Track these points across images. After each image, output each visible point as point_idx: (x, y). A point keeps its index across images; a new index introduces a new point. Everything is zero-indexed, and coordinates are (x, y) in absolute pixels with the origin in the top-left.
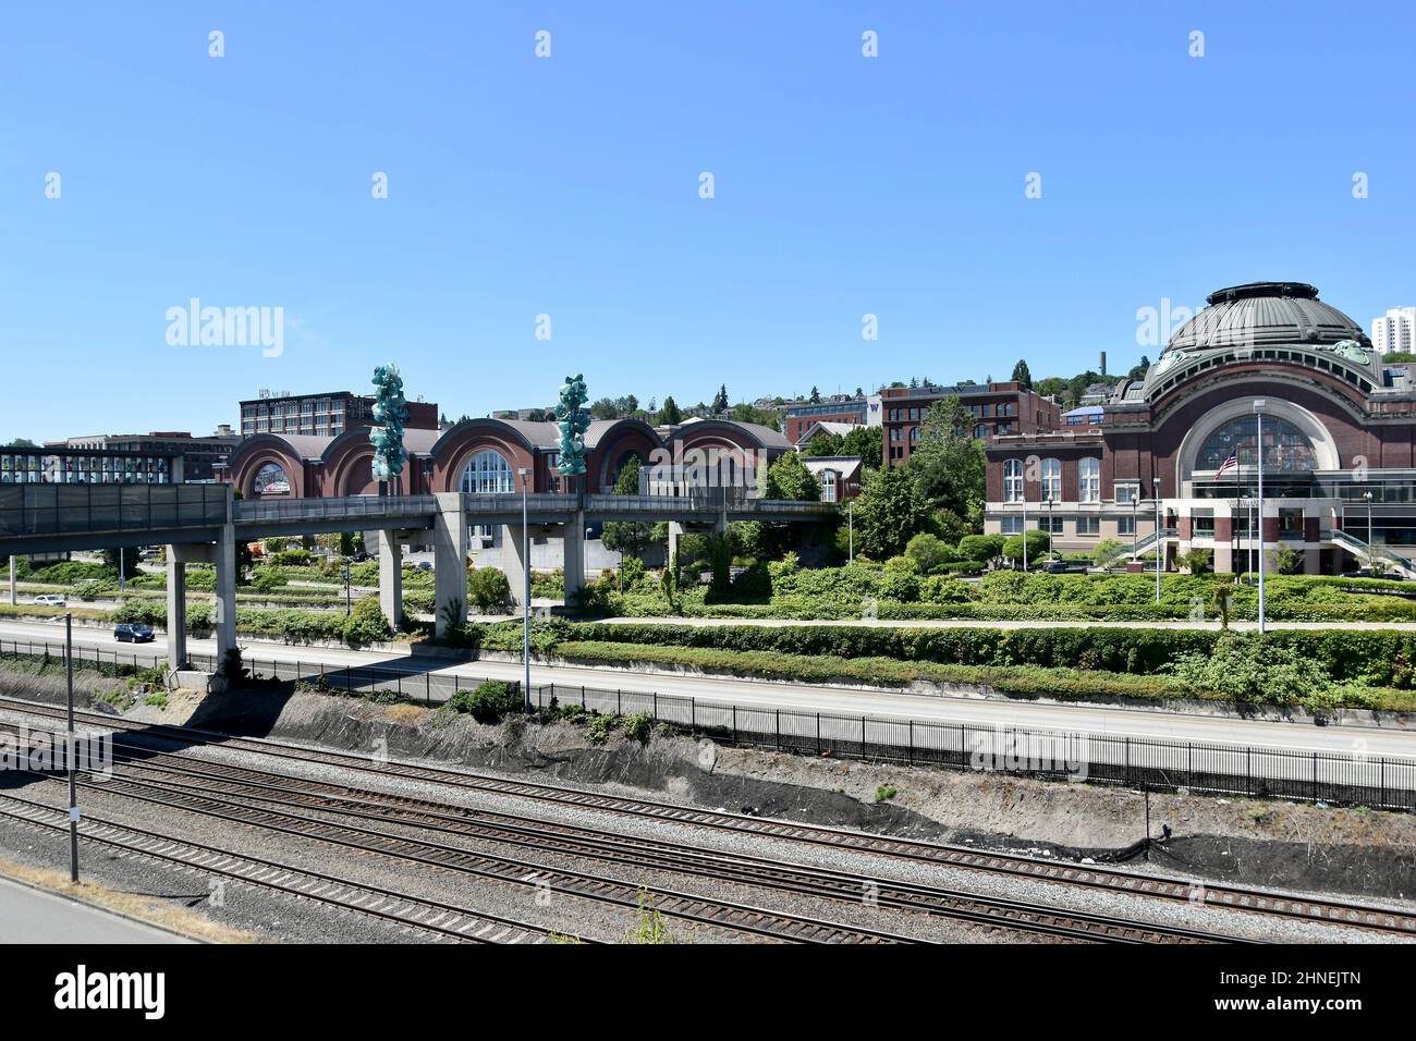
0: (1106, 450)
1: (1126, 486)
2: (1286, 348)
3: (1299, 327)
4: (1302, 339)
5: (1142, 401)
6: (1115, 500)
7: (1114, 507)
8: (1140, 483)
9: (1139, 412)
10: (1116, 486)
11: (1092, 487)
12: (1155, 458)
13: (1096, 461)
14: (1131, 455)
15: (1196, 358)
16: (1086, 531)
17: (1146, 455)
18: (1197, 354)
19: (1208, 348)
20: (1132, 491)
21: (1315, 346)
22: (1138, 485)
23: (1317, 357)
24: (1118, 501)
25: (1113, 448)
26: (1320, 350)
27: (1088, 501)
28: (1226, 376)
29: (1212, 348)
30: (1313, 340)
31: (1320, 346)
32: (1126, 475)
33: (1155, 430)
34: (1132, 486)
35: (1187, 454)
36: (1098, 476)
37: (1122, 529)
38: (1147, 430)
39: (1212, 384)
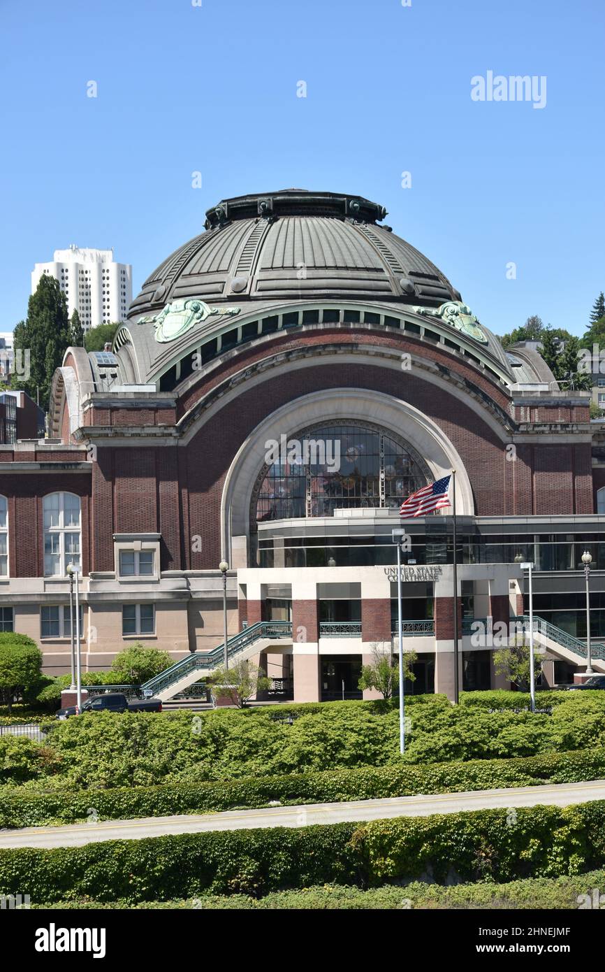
0: (98, 478)
1: (136, 546)
2: (375, 307)
3: (386, 274)
4: (395, 293)
5: (152, 388)
6: (116, 572)
7: (114, 587)
8: (161, 540)
9: (156, 410)
10: (118, 546)
11: (67, 549)
12: (185, 491)
13: (76, 500)
14: (144, 487)
15: (232, 314)
16: (57, 634)
17: (170, 488)
18: (232, 308)
19: (248, 298)
20: (146, 556)
21: (416, 309)
22: (157, 545)
23: (423, 326)
24: (121, 575)
25: (111, 475)
26: (424, 314)
27: (60, 574)
28: (305, 351)
29: (256, 299)
30: (409, 297)
31: (422, 309)
32: (132, 526)
33: (184, 442)
34: (147, 545)
35: (238, 488)
36: (78, 528)
37: (128, 627)
38: (171, 442)
39: (282, 362)
